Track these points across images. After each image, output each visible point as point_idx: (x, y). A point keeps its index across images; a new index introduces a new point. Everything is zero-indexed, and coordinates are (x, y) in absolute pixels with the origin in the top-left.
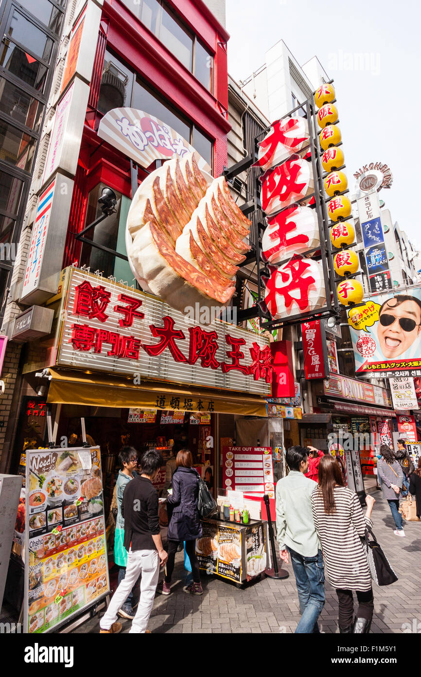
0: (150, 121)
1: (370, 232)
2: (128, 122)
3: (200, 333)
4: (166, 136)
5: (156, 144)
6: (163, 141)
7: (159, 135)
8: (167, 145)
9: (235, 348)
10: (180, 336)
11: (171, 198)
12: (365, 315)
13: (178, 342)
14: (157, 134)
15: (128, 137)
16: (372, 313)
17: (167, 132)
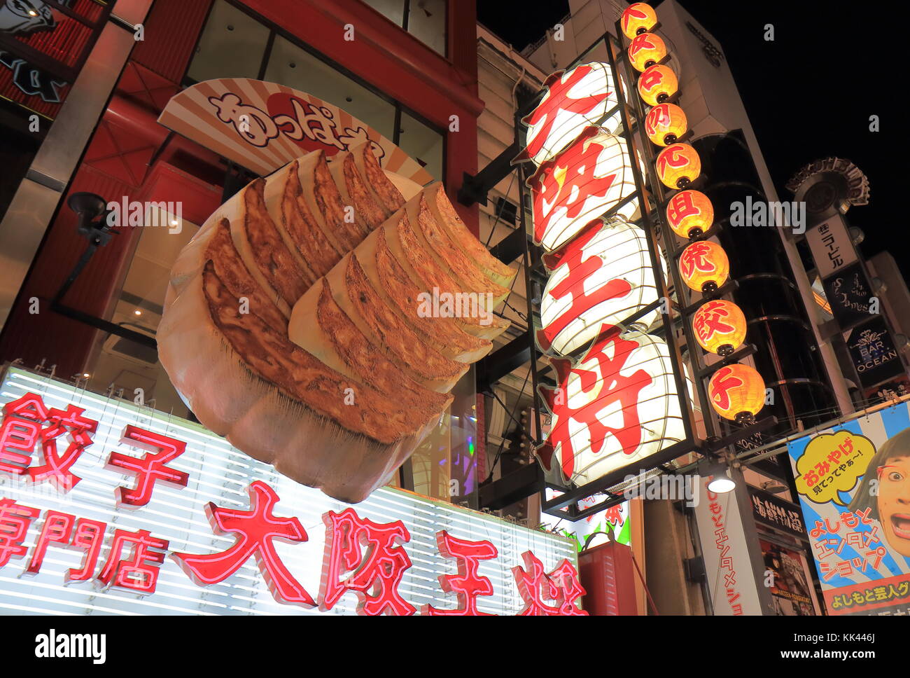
0: (291, 99)
1: (845, 295)
2: (238, 100)
3: (356, 527)
4: (326, 123)
5: (297, 135)
6: (316, 131)
7: (309, 122)
8: (324, 138)
9: (467, 568)
10: (294, 533)
11: (294, 218)
12: (834, 466)
13: (284, 548)
14: (303, 119)
15: (231, 125)
16: (850, 457)
17: (329, 115)
